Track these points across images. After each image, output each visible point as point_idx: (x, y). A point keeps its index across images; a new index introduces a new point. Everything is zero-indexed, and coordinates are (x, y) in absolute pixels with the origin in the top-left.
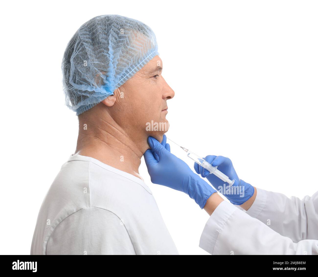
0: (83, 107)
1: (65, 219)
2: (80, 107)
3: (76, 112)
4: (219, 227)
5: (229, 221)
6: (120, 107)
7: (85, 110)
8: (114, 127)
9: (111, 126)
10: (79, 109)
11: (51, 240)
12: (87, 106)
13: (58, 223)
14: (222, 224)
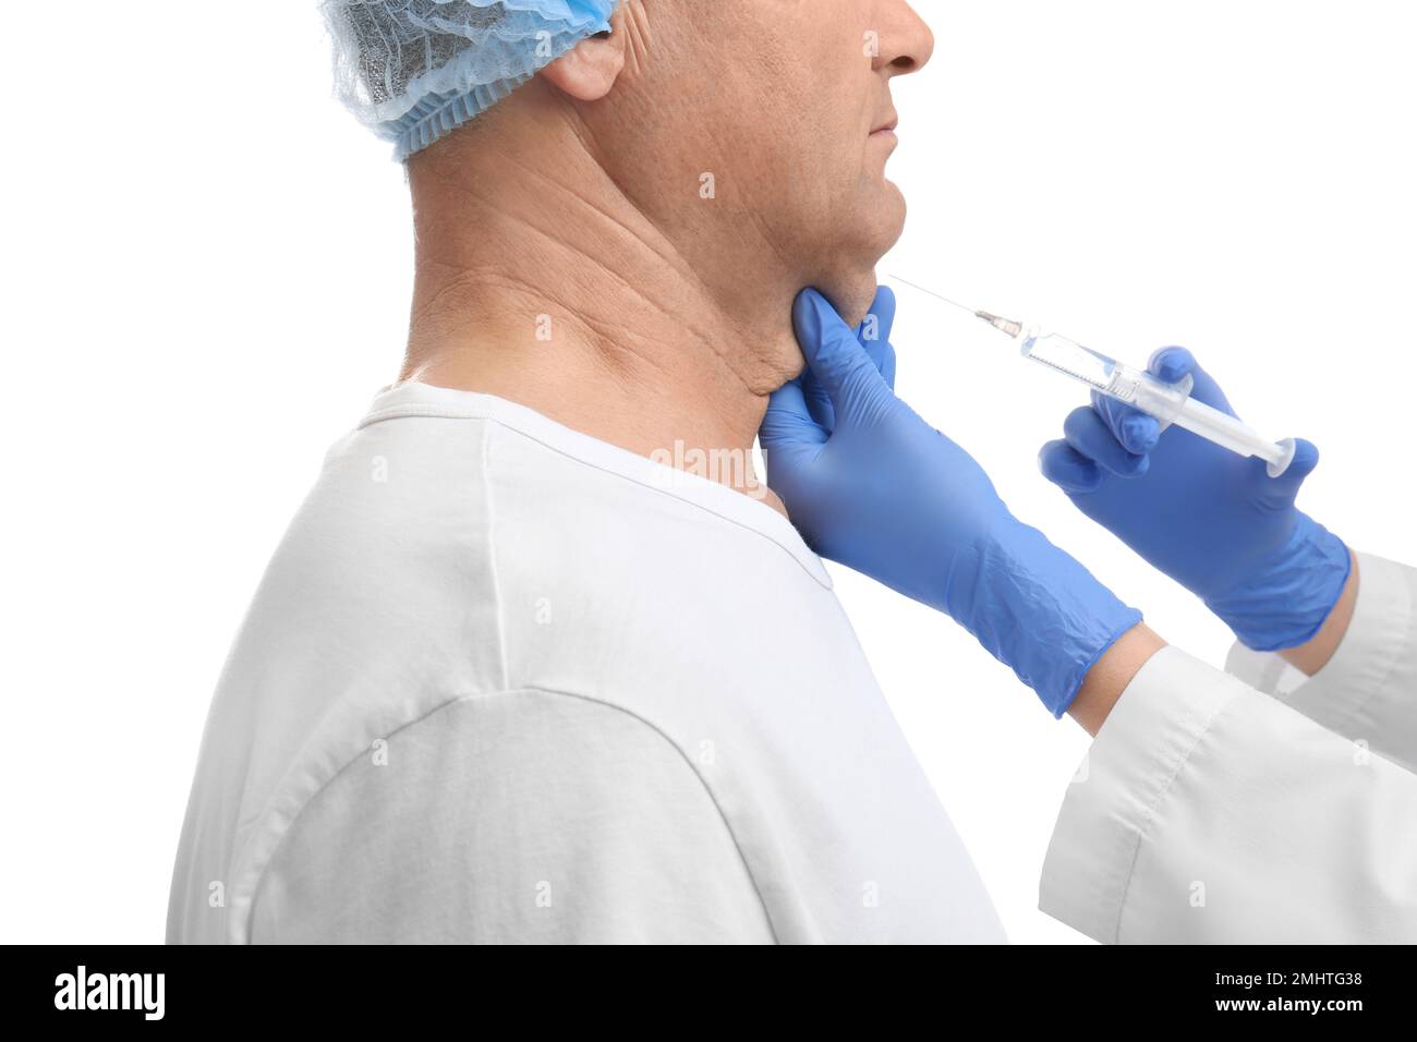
0: (433, 108)
1: (355, 761)
2: (415, 109)
3: (390, 138)
4: (1140, 807)
5: (1191, 771)
6: (648, 104)
7: (446, 127)
8: (612, 217)
9: (598, 213)
10: (410, 124)
11: (275, 887)
12: (461, 102)
13: (312, 785)
14: (1153, 790)
